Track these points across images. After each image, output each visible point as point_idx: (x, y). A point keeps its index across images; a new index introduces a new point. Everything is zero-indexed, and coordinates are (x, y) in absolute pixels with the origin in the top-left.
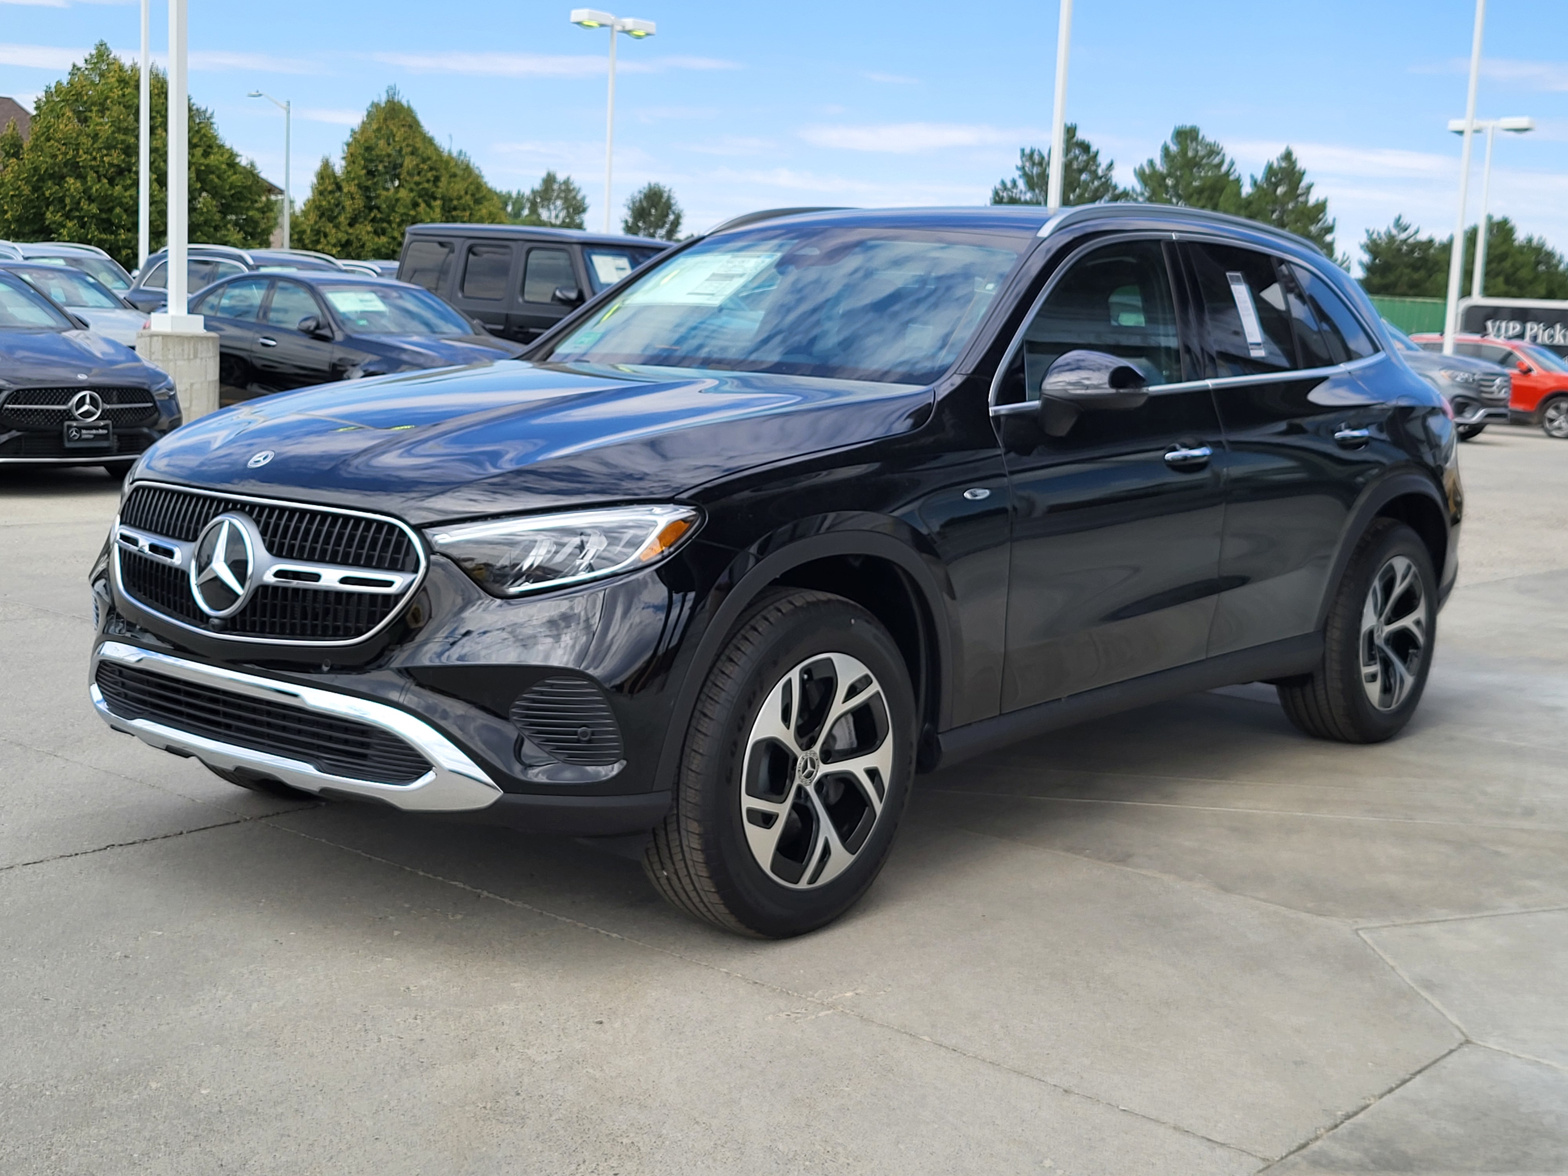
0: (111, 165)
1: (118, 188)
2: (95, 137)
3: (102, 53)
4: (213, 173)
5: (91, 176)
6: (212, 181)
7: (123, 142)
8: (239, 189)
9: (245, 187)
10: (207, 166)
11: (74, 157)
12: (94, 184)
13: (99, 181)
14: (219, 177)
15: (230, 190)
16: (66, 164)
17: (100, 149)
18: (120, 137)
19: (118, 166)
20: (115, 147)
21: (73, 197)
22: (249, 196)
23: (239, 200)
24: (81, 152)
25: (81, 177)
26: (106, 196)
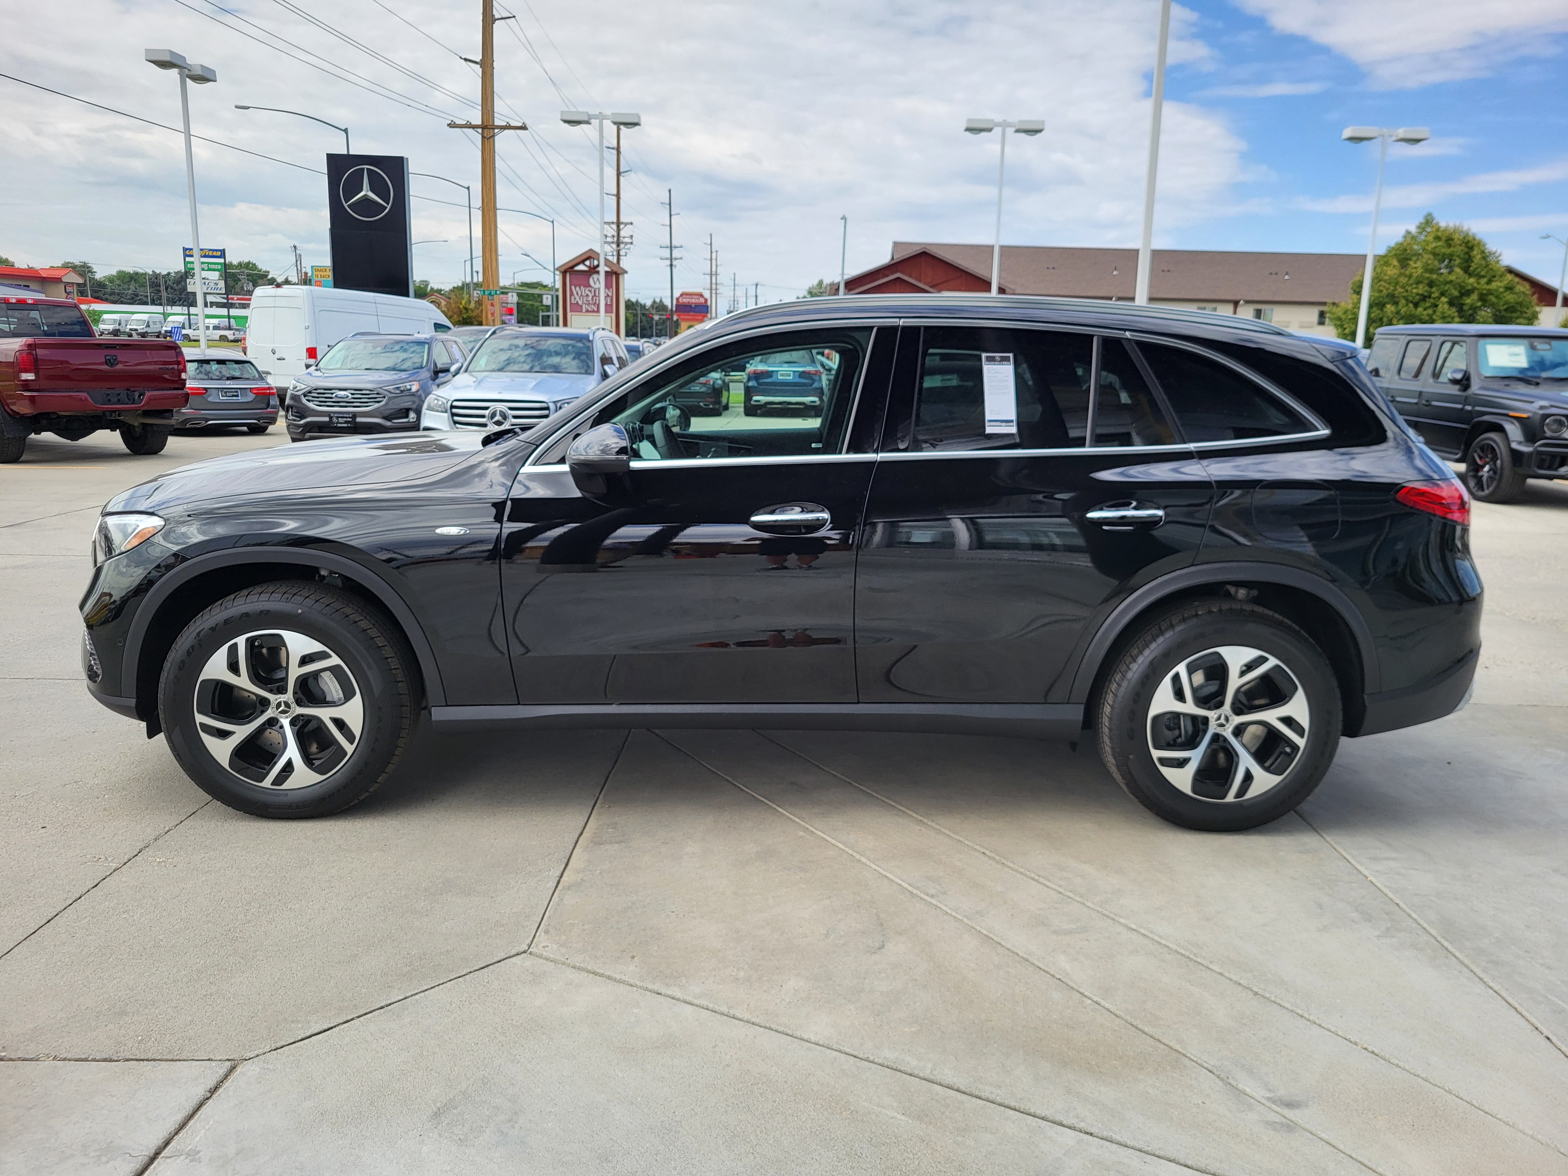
0: (1417, 294)
1: (1420, 309)
2: (1410, 277)
3: (1428, 221)
4: (1492, 294)
5: (1403, 302)
6: (1491, 299)
7: (1428, 278)
8: (1511, 305)
9: (1517, 303)
10: (1489, 290)
11: (1393, 291)
12: (1403, 307)
13: (1407, 305)
14: (1497, 297)
15: (1504, 305)
16: (1388, 296)
17: (1412, 284)
18: (1427, 275)
19: (1422, 295)
20: (1422, 282)
21: (1388, 317)
22: (1519, 309)
23: (1512, 312)
24: (1398, 287)
25: (1396, 303)
26: (1411, 315)
